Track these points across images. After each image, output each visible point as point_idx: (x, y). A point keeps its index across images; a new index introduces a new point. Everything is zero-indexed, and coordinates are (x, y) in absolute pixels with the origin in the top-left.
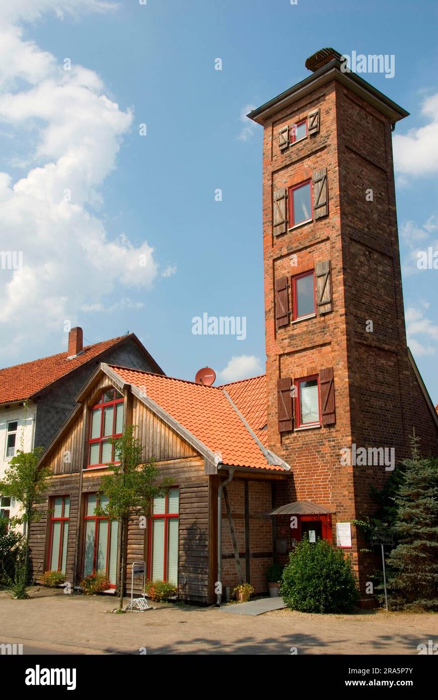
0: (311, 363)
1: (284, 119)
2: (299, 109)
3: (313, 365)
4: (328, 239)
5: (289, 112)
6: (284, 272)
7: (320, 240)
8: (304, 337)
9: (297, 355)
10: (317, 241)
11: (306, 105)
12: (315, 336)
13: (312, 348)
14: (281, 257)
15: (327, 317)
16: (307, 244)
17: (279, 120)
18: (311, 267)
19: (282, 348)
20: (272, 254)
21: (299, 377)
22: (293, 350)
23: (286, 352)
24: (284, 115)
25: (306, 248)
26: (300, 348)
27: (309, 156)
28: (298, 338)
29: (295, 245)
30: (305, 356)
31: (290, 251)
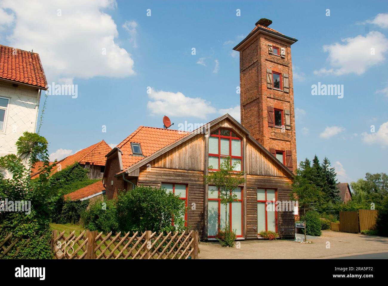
0: (282, 146)
1: (270, 41)
2: (276, 42)
3: (283, 147)
4: (289, 102)
5: (272, 40)
6: (271, 104)
7: (286, 101)
8: (281, 135)
9: (276, 141)
10: (285, 100)
11: (279, 43)
12: (285, 137)
13: (283, 140)
14: (270, 98)
15: (288, 131)
16: (281, 99)
17: (267, 39)
18: (282, 109)
19: (271, 135)
20: (266, 94)
21: (277, 149)
22: (276, 138)
23: (273, 138)
24: (270, 39)
25: (280, 100)
26: (279, 139)
27: (281, 64)
28: (278, 134)
29: (277, 97)
30: (280, 142)
31: (274, 98)
